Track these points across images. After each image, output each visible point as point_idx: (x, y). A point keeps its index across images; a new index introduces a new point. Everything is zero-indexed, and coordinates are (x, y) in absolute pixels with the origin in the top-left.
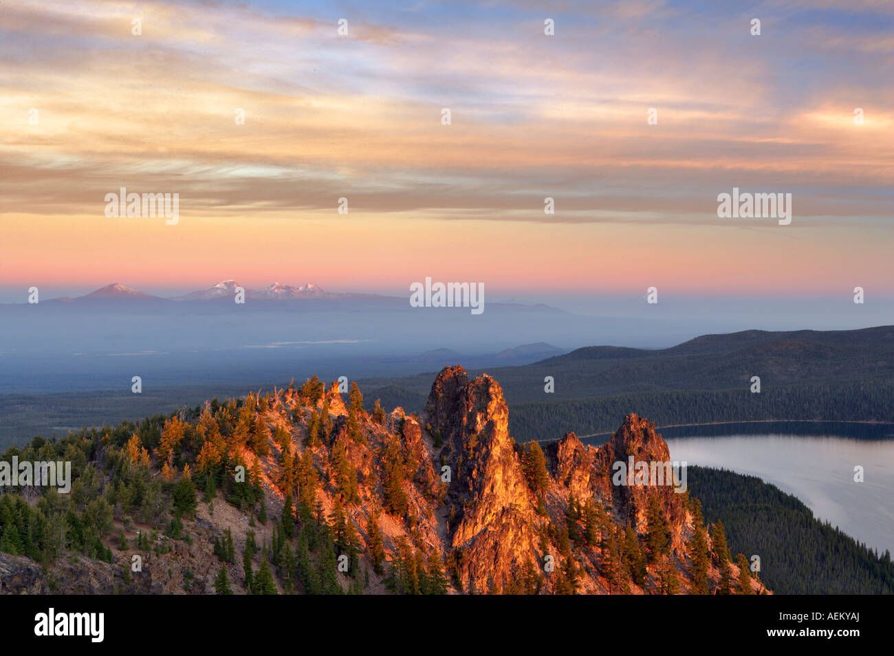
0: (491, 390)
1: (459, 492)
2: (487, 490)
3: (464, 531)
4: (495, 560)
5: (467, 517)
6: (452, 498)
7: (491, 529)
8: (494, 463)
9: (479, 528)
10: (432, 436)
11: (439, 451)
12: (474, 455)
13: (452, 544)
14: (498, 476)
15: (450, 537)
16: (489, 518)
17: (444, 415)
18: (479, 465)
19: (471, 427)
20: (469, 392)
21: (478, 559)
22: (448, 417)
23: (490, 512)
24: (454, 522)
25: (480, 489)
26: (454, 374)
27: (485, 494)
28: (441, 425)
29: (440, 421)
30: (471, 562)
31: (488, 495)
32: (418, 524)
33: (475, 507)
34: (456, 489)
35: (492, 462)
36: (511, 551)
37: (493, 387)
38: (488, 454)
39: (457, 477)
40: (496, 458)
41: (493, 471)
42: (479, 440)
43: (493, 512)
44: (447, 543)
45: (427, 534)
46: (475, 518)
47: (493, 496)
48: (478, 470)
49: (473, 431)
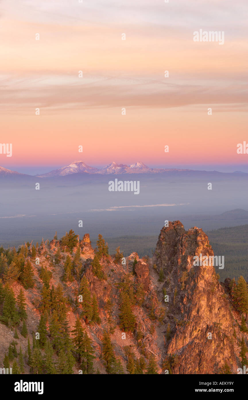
0: (199, 238)
1: (174, 314)
2: (194, 313)
3: (176, 343)
4: (199, 364)
5: (178, 333)
6: (170, 318)
7: (197, 341)
8: (199, 293)
9: (188, 340)
10: (158, 273)
11: (162, 284)
12: (185, 287)
13: (167, 352)
14: (203, 303)
15: (166, 347)
16: (195, 333)
17: (167, 257)
18: (188, 294)
19: (183, 266)
20: (183, 240)
21: (186, 363)
22: (169, 259)
23: (196, 329)
24: (170, 336)
25: (189, 312)
26: (174, 227)
27: (192, 315)
28: (164, 265)
29: (163, 262)
30: (181, 365)
31: (194, 316)
32: (144, 337)
33: (184, 325)
34: (173, 312)
35: (198, 292)
36: (214, 358)
37: (201, 236)
38: (195, 287)
39: (173, 303)
40: (201, 289)
41: (199, 298)
42: (189, 275)
43: (198, 329)
44: (164, 351)
45: (150, 345)
46: (184, 333)
47: (199, 317)
48: (188, 298)
49: (185, 269)
